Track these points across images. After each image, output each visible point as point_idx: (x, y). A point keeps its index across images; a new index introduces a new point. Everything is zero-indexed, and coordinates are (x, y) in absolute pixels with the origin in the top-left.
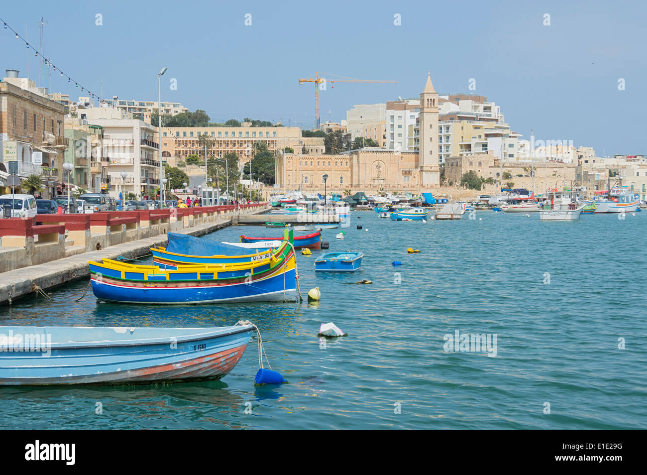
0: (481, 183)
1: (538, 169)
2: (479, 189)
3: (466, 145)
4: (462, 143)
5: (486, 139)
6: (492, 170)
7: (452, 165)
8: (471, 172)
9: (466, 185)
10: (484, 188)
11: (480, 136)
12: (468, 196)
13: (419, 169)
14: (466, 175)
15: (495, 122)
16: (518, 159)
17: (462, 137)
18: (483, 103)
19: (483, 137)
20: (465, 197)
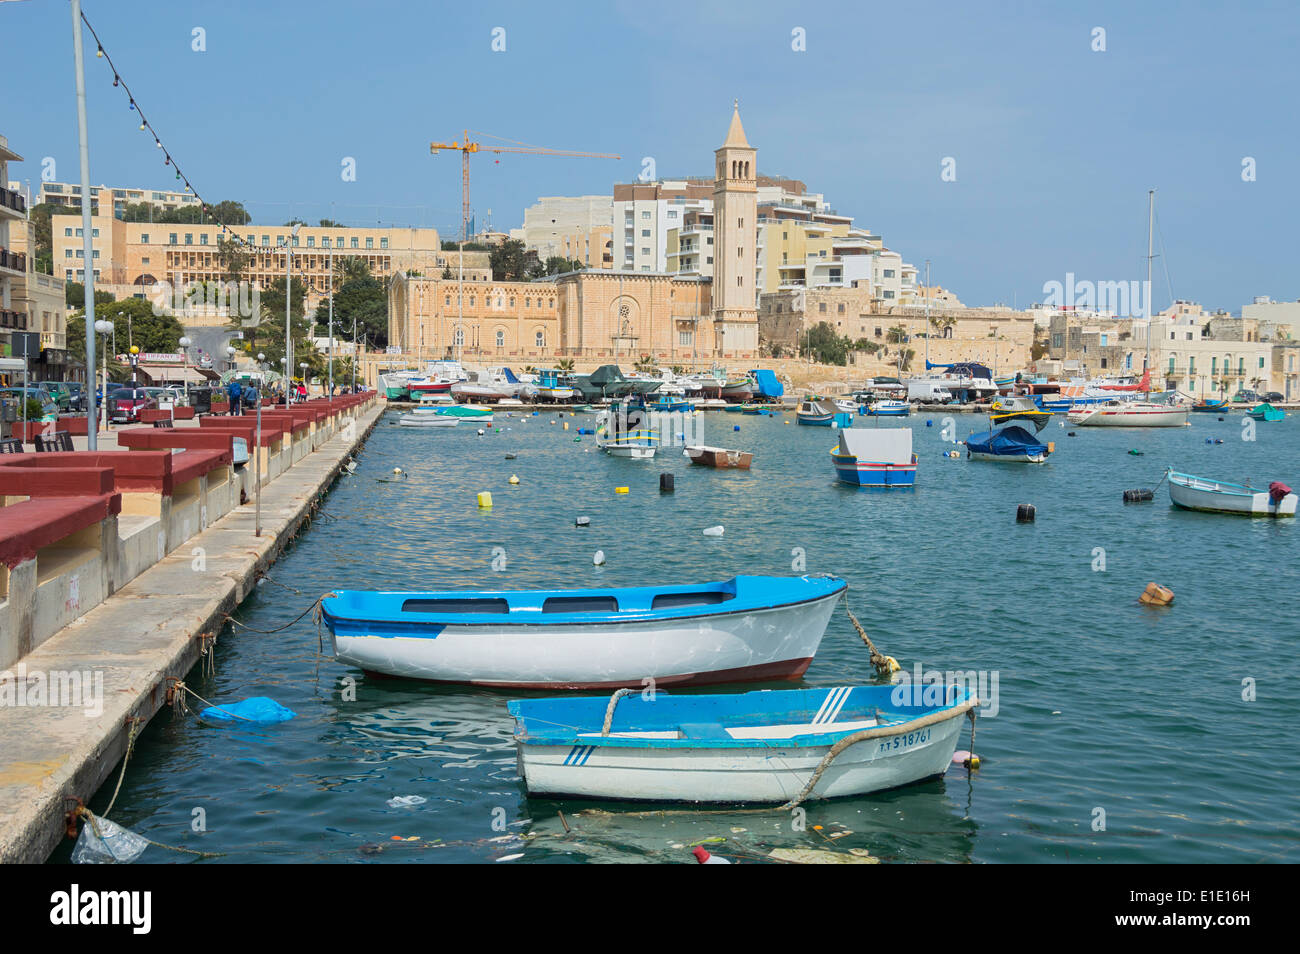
0: (846, 350)
1: (959, 322)
2: (843, 364)
3: (792, 271)
4: (784, 267)
5: (838, 259)
6: (865, 322)
7: (779, 310)
8: (823, 325)
9: (815, 355)
10: (852, 361)
11: (823, 253)
12: (824, 379)
13: (714, 318)
14: (813, 332)
15: (846, 226)
16: (903, 301)
17: (785, 255)
18: (800, 195)
19: (830, 254)
20: (819, 381)
